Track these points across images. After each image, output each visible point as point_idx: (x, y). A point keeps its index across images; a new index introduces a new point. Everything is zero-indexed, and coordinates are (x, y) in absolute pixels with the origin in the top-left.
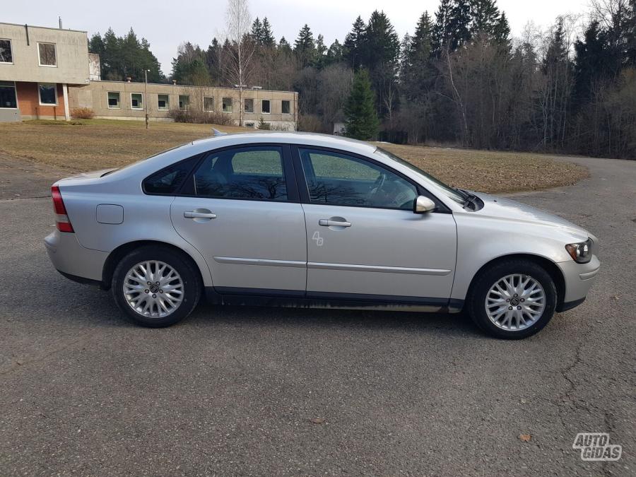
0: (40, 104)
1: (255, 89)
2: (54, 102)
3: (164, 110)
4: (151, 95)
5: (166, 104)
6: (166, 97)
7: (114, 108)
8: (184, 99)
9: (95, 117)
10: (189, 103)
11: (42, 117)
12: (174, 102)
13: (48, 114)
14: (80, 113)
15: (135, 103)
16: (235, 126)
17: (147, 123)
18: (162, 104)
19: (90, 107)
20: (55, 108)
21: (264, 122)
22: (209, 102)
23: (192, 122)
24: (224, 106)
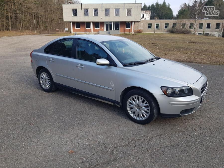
0: (126, 28)
1: (205, 19)
2: (130, 28)
3: (166, 29)
4: (163, 24)
5: (168, 27)
6: (168, 24)
7: (150, 29)
8: (174, 25)
9: (143, 32)
10: (176, 26)
11: (126, 33)
12: (170, 26)
13: (128, 32)
14: (138, 31)
15: (157, 27)
16: (192, 34)
17: (154, 34)
18: (166, 27)
19: (142, 29)
20: (130, 29)
21: (205, 32)
22: (184, 25)
23: (175, 33)
24: (190, 27)
